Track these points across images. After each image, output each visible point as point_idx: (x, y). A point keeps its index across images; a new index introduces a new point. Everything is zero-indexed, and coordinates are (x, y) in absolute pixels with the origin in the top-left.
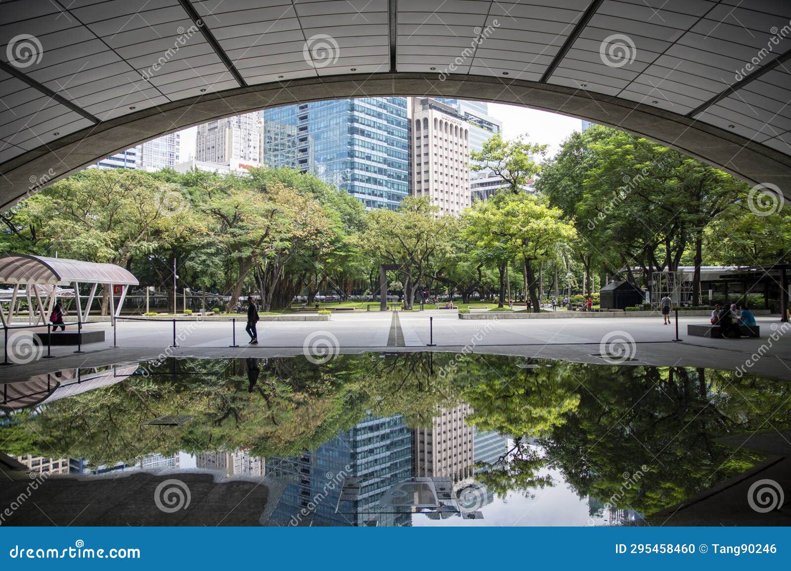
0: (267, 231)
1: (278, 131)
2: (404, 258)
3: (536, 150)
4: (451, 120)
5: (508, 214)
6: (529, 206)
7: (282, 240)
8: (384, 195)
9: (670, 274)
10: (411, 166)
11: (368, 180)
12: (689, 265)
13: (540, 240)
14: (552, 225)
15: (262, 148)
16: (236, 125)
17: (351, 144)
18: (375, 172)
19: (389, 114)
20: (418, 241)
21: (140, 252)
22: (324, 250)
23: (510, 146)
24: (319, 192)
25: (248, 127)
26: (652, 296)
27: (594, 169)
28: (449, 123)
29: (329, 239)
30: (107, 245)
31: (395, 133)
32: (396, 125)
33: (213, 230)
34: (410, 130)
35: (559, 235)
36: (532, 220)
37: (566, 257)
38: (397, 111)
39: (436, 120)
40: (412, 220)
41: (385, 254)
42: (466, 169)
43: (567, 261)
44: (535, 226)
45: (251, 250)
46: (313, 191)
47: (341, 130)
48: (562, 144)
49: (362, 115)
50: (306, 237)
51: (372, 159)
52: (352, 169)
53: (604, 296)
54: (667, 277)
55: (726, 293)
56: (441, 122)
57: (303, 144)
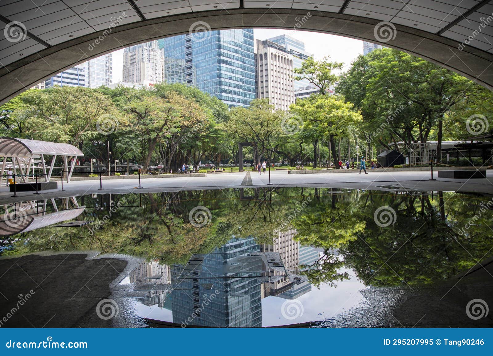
0: (166, 121)
1: (174, 63)
2: (253, 139)
3: (335, 67)
4: (281, 53)
5: (318, 107)
6: (331, 101)
7: (175, 127)
8: (241, 101)
9: (422, 145)
10: (257, 83)
11: (231, 92)
12: (433, 141)
13: (339, 123)
14: (347, 113)
15: (164, 74)
16: (147, 60)
17: (219, 70)
18: (235, 87)
19: (242, 50)
20: (262, 127)
21: (87, 137)
22: (203, 133)
23: (319, 64)
24: (199, 98)
25: (155, 61)
26: (411, 159)
27: (373, 78)
28: (281, 56)
29: (205, 127)
30: (66, 134)
31: (247, 62)
32: (247, 57)
33: (132, 123)
34: (256, 60)
35: (351, 120)
36: (334, 110)
37: (355, 137)
38: (248, 49)
39: (272, 54)
40: (257, 113)
41: (241, 136)
42: (291, 79)
43: (356, 140)
44: (336, 114)
45: (156, 134)
46: (195, 97)
47: (213, 61)
48: (353, 63)
49: (226, 52)
50: (191, 125)
51: (233, 79)
52: (220, 85)
53: (379, 159)
54: (421, 146)
55: (457, 157)
56: (275, 55)
57: (190, 71)
